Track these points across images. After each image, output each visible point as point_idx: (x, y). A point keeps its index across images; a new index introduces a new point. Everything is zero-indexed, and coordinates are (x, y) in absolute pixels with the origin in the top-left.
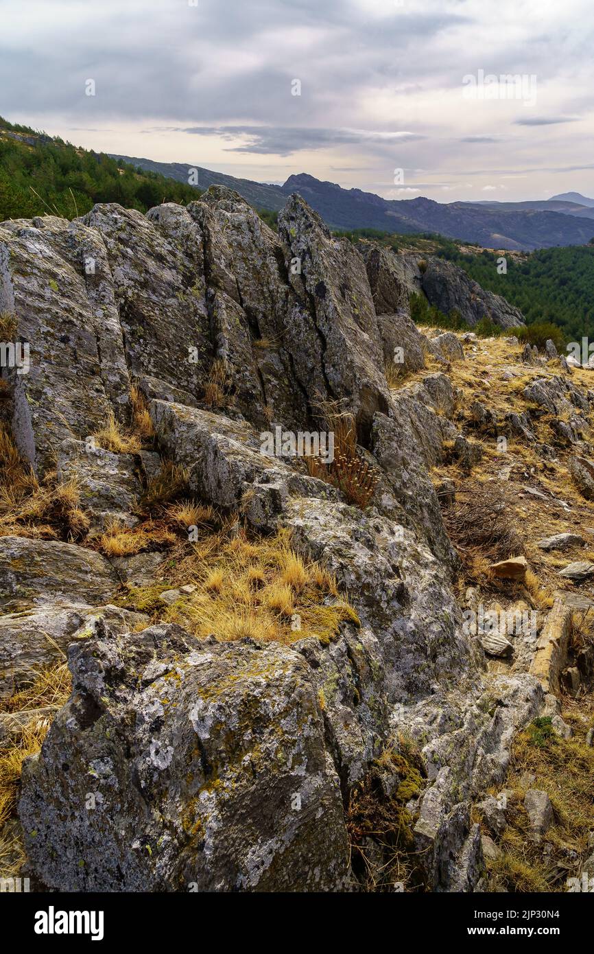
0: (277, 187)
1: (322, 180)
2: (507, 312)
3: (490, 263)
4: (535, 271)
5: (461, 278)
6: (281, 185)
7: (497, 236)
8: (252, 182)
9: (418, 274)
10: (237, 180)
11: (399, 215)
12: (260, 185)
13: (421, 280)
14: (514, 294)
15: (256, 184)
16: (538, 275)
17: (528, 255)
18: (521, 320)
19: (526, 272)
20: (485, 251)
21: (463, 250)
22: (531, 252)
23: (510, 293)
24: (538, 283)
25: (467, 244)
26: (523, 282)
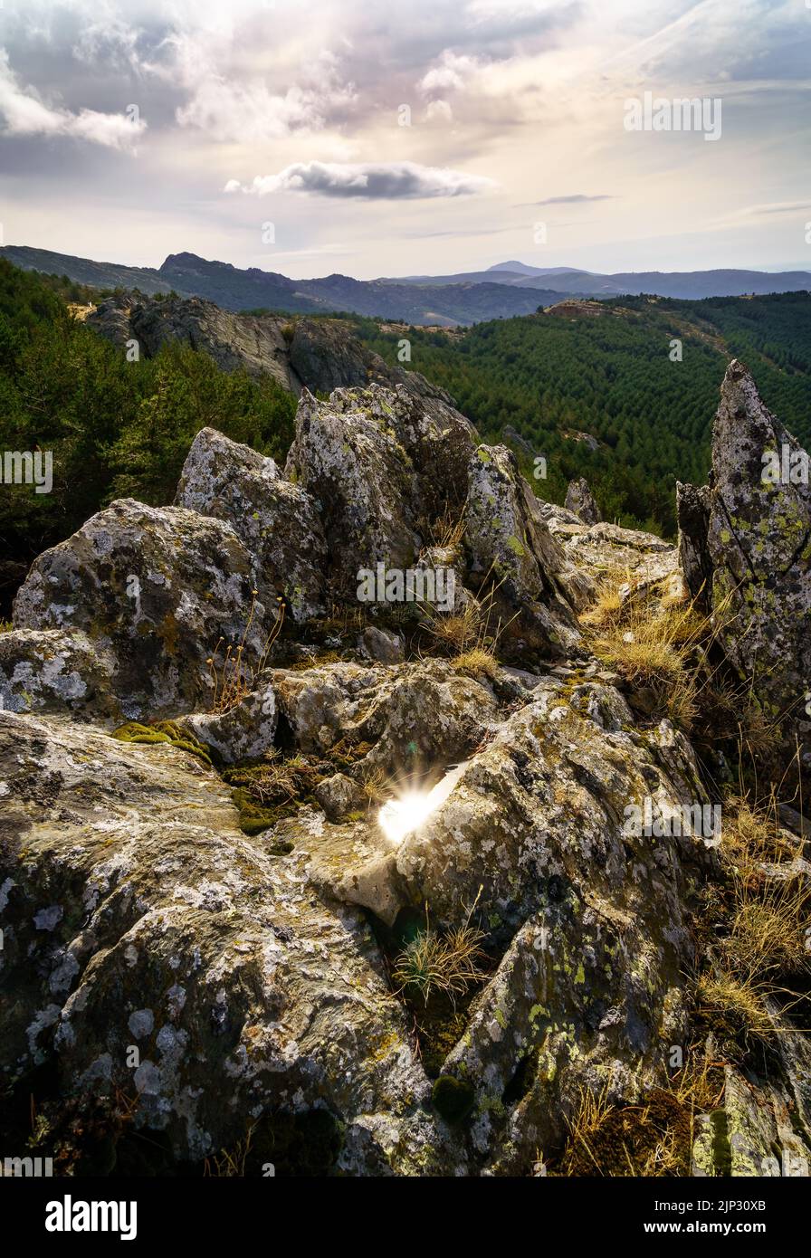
0: (152, 270)
1: (209, 259)
2: (428, 394)
3: (419, 342)
4: (476, 349)
5: (350, 348)
6: (158, 269)
7: (431, 315)
8: (118, 266)
9: (282, 345)
10: (96, 264)
11: (310, 297)
12: (129, 268)
13: (288, 353)
14: (450, 376)
15: (124, 267)
16: (480, 353)
17: (465, 330)
18: (450, 404)
19: (465, 350)
20: (412, 328)
21: (385, 328)
22: (469, 326)
23: (445, 376)
24: (480, 363)
25: (390, 322)
26: (461, 362)
